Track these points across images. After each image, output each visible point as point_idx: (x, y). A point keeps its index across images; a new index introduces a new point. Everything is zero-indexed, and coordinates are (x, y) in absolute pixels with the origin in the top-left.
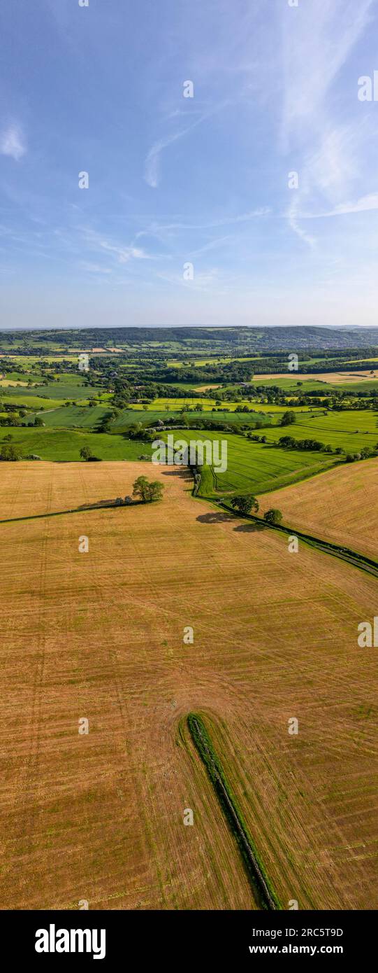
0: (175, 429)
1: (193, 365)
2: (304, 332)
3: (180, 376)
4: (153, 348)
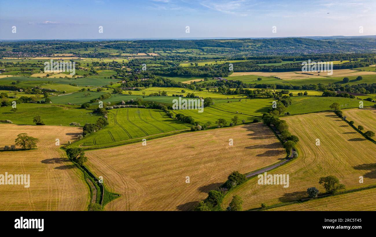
0: (128, 107)
1: (196, 65)
2: (293, 42)
3: (179, 72)
4: (179, 53)
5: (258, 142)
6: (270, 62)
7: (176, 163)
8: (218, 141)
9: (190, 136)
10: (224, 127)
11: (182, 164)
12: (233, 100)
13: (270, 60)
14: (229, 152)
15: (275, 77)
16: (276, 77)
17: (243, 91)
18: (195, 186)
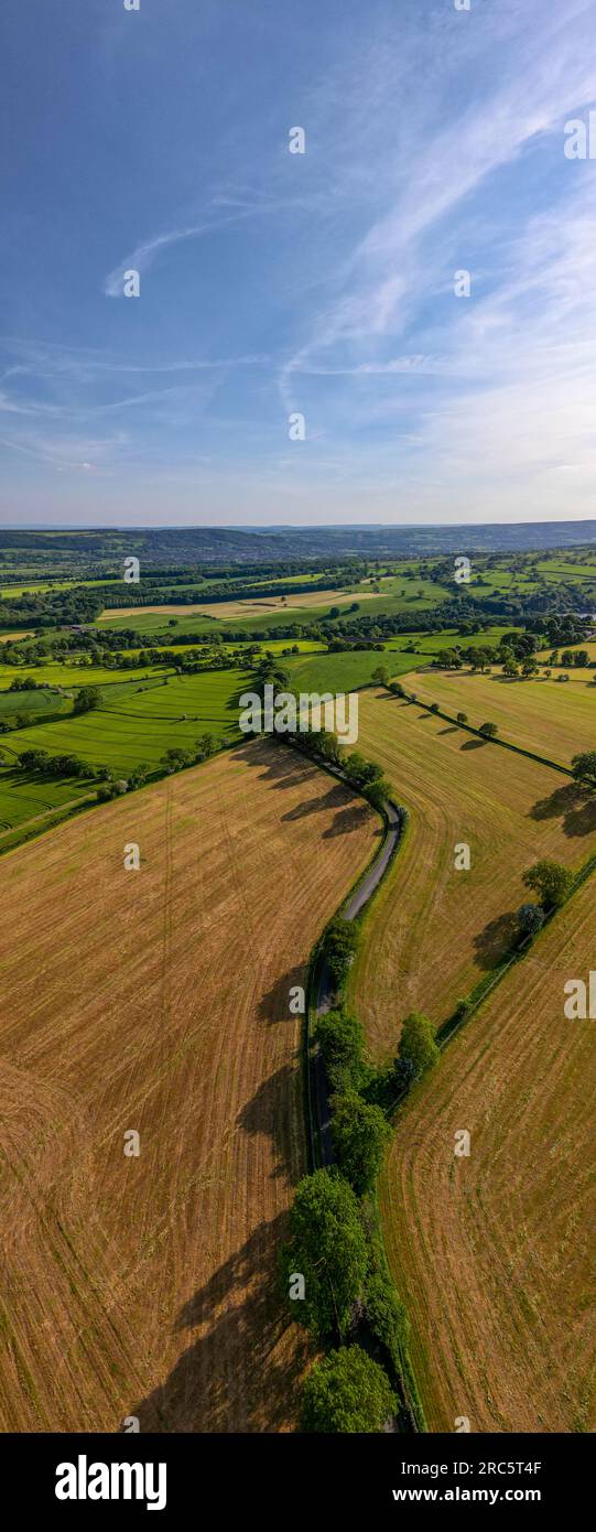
5: (296, 795)
6: (180, 583)
7: (122, 933)
8: (196, 818)
9: (107, 821)
10: (184, 768)
11: (145, 931)
12: (146, 683)
13: (177, 576)
14: (248, 847)
15: (205, 616)
16: (207, 614)
17: (158, 655)
18: (235, 1007)
